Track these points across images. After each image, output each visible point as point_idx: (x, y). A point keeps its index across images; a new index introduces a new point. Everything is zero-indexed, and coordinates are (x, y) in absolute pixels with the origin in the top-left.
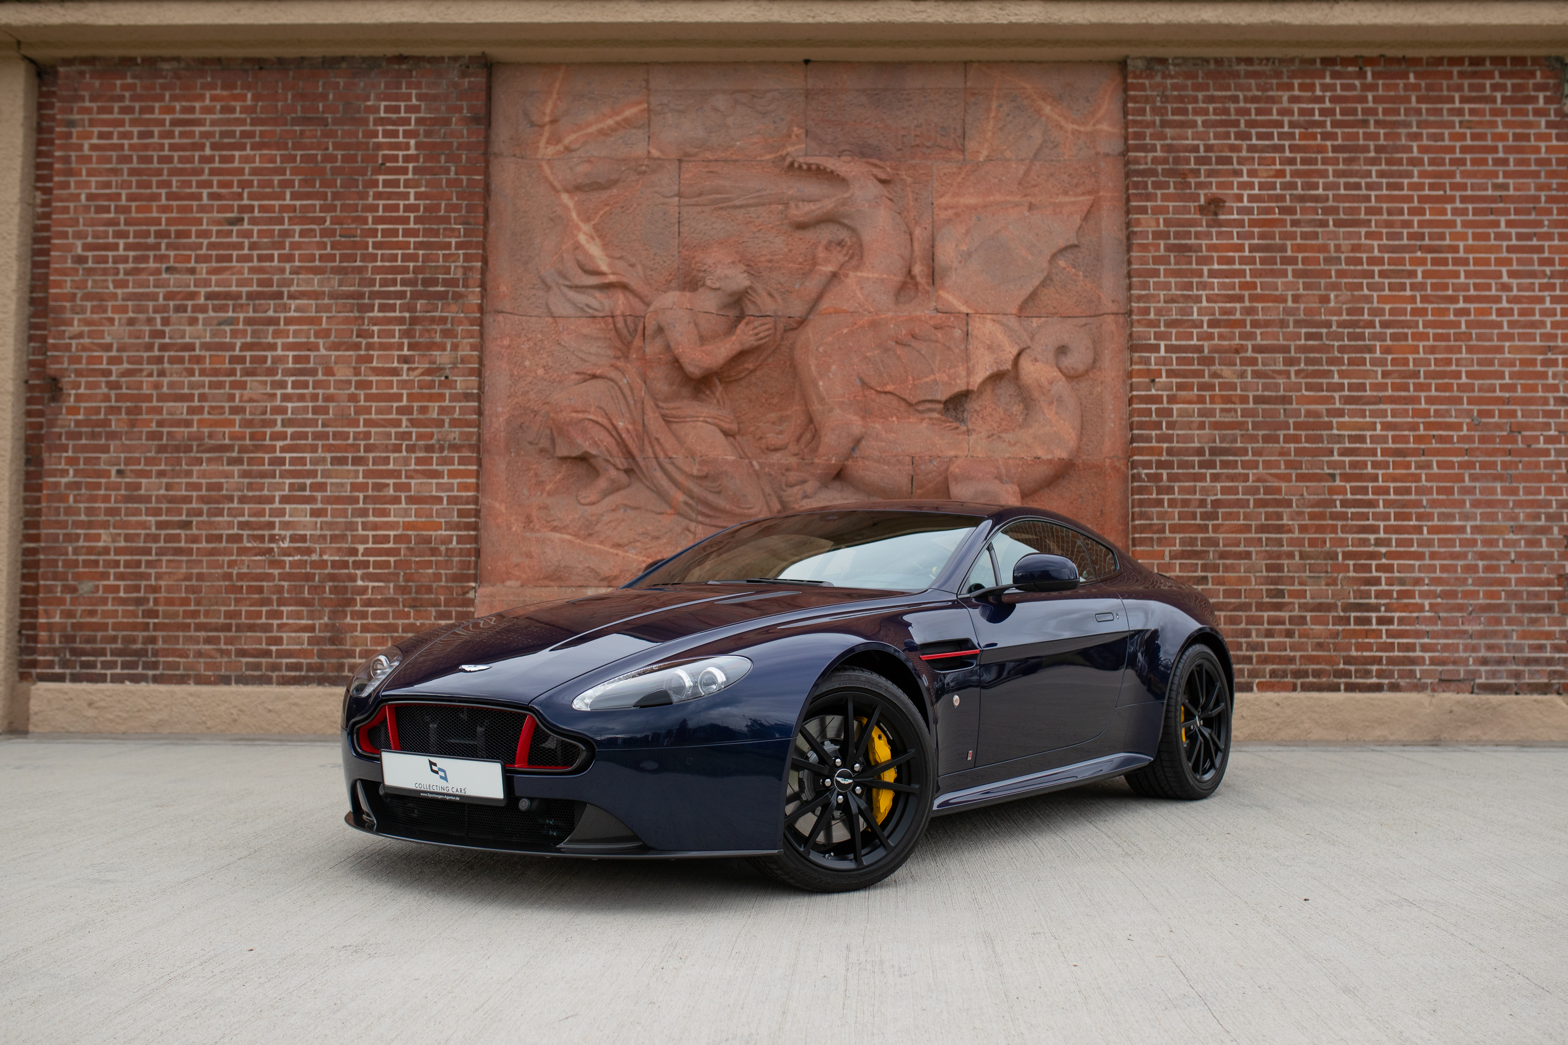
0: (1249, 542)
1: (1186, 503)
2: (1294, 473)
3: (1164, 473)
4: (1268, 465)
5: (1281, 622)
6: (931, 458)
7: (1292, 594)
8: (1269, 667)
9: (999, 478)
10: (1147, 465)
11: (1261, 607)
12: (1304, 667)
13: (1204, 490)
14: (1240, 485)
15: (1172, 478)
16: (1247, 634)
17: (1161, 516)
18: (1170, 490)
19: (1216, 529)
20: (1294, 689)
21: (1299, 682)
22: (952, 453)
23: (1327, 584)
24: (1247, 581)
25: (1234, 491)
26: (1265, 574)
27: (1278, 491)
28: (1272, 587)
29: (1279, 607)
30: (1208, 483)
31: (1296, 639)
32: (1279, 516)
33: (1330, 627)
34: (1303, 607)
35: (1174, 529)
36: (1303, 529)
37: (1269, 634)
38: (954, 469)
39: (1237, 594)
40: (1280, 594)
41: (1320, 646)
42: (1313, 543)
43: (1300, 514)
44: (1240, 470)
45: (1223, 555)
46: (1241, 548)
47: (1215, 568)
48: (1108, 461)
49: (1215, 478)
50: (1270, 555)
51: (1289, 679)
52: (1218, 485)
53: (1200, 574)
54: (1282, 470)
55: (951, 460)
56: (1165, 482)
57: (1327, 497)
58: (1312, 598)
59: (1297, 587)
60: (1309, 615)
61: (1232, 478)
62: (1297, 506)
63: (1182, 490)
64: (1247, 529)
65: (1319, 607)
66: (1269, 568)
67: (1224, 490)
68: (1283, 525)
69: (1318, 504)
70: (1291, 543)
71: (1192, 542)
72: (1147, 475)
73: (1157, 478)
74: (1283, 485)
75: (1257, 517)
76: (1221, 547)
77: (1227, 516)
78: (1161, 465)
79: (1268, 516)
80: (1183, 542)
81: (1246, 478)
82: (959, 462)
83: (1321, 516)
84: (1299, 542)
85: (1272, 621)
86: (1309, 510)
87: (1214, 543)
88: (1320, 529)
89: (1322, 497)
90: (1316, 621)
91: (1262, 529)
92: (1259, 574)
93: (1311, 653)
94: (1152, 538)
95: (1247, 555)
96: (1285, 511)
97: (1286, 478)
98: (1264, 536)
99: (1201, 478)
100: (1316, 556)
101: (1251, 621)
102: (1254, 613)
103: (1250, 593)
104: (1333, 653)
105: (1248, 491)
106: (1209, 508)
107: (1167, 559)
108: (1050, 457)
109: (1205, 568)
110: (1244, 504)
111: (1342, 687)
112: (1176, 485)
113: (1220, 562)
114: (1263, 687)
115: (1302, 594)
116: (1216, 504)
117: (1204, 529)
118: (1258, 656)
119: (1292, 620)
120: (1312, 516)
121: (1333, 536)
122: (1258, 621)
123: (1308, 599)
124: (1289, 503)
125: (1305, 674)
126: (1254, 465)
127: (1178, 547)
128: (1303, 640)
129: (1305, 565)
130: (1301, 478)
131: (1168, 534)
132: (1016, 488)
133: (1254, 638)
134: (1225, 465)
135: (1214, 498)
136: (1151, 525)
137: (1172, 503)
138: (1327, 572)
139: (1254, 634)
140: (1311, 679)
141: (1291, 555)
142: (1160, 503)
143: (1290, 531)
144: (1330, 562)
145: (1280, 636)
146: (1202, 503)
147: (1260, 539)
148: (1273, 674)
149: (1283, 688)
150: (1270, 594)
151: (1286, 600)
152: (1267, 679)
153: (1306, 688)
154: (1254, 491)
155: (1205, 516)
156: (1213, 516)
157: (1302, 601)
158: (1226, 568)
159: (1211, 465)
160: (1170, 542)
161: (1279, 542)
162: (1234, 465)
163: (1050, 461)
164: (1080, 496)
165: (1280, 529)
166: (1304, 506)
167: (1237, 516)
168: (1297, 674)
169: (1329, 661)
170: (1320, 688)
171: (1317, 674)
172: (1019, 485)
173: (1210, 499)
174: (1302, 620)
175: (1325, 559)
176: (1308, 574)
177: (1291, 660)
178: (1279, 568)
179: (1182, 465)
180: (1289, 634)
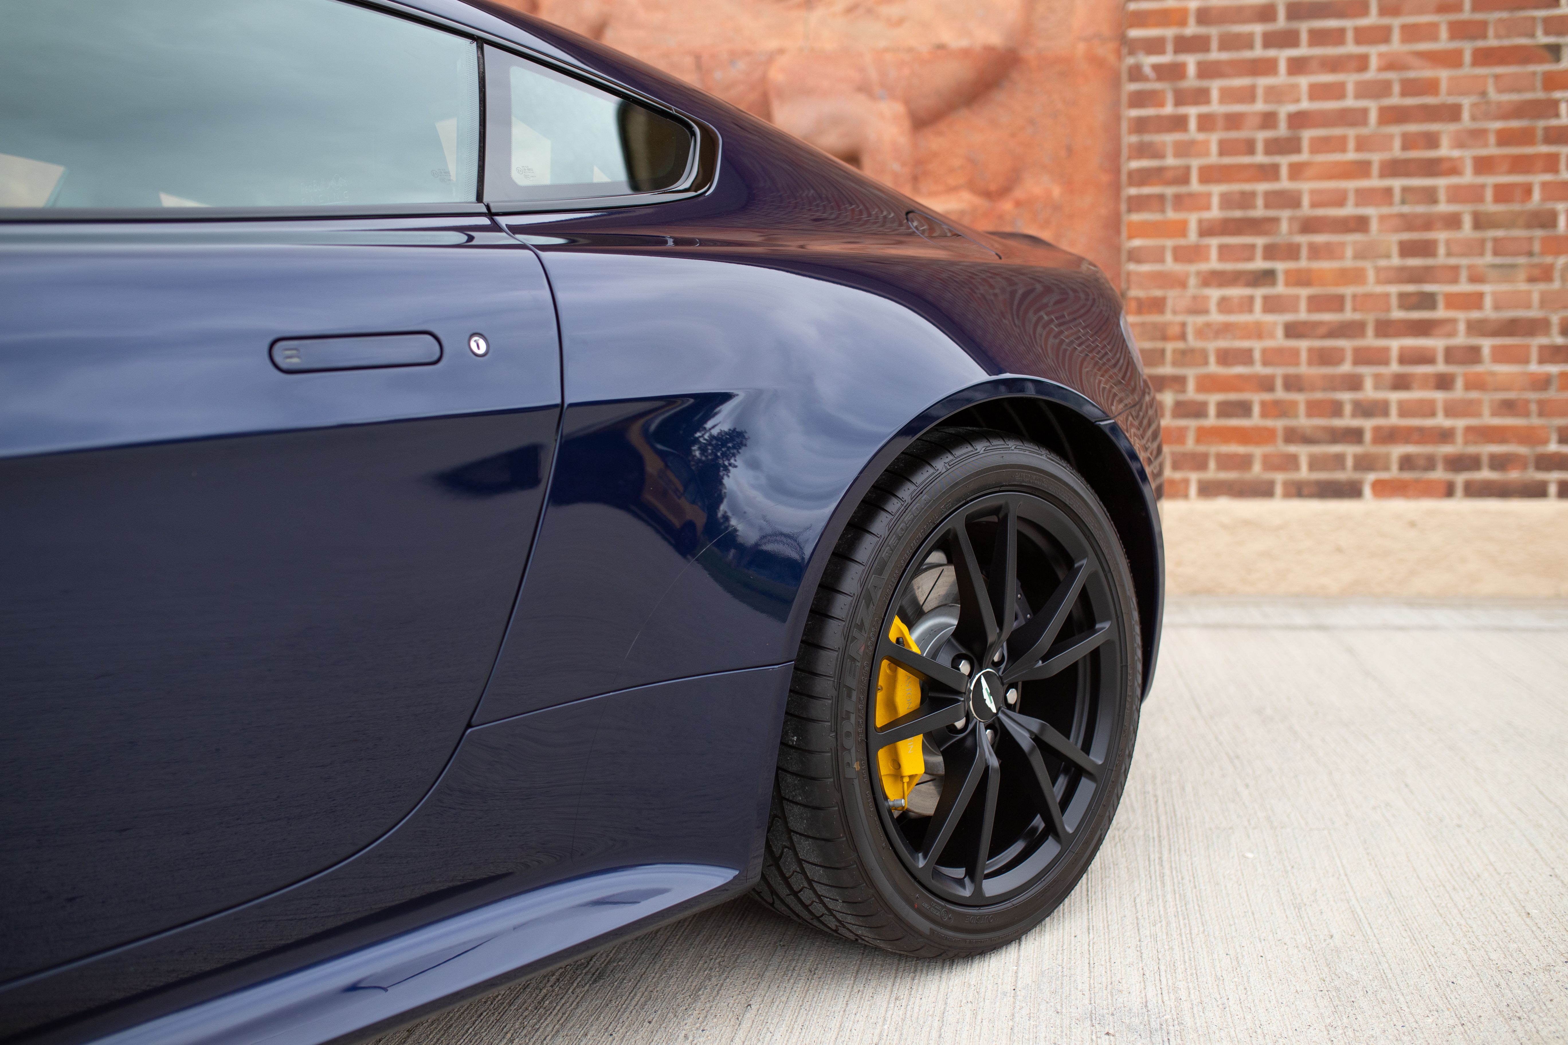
0: (1364, 197)
1: (1233, 121)
2: (1467, 48)
3: (1191, 61)
4: (1411, 33)
5: (1426, 358)
6: (734, 56)
7: (1454, 301)
8: (1397, 451)
9: (864, 88)
10: (1155, 46)
11: (1385, 328)
12: (1472, 450)
13: (1274, 94)
14: (1350, 79)
15: (1207, 71)
16: (1354, 383)
17: (1184, 149)
18: (1201, 96)
19: (1296, 171)
20: (1449, 491)
21: (1460, 479)
22: (772, 44)
23: (1532, 280)
24: (1356, 276)
25: (1336, 91)
26: (1396, 261)
27: (1432, 87)
28: (1410, 288)
29: (1423, 328)
30: (1281, 78)
31: (1459, 392)
32: (1432, 141)
33: (1534, 367)
34: (1476, 328)
35: (1208, 175)
36: (1483, 165)
37: (1401, 383)
38: (777, 75)
39: (1337, 303)
40: (1428, 301)
41: (1508, 407)
42: (1503, 194)
43: (1478, 135)
44: (1350, 48)
45: (1308, 226)
46: (1349, 210)
47: (1292, 252)
48: (1081, 48)
49: (1298, 66)
50: (1408, 223)
51: (1439, 474)
52: (1304, 82)
53: (1260, 264)
54: (1444, 43)
55: (771, 58)
56: (1191, 80)
57: (1540, 95)
58: (1497, 307)
59: (1464, 287)
60: (1487, 344)
61: (1333, 65)
62: (1473, 118)
63: (1228, 95)
64: (1362, 169)
65: (1511, 328)
66: (1407, 250)
67: (1316, 92)
68: (1438, 161)
69: (1519, 111)
70: (1457, 194)
71: (1246, 200)
72: (1156, 67)
73: (1174, 72)
74: (1444, 75)
75: (1385, 143)
76: (1306, 210)
77: (1321, 145)
78: (1184, 45)
79: (1408, 142)
80: (1227, 201)
81: (1362, 63)
82: (783, 61)
83: (1525, 137)
84: (1474, 194)
85: (1408, 358)
86: (1498, 125)
87: (1291, 200)
88: (1520, 164)
89: (1528, 96)
90: (1501, 355)
91: (1393, 168)
92: (1383, 263)
93: (1489, 420)
94: (1161, 198)
95: (1360, 224)
96: (1446, 130)
97: (1452, 59)
98: (1397, 183)
99: (1267, 67)
100: (1509, 222)
101: (1363, 357)
102: (1370, 341)
103: (1362, 302)
104: (1536, 421)
105: (1366, 91)
106: (1282, 130)
107: (1193, 236)
108: (964, 43)
109: (1271, 252)
110: (1356, 118)
111: (1553, 489)
112: (1215, 86)
113: (1303, 240)
114: (1383, 489)
115: (1475, 301)
116: (1298, 120)
117: (1270, 172)
118: (1377, 430)
119: (1451, 355)
120: (1505, 138)
121: (1548, 177)
122: (1379, 358)
123: (1488, 312)
124: (1453, 113)
125: (1474, 463)
126: (1382, 35)
127: (1215, 213)
128: (1474, 395)
129: (1483, 242)
130: (1484, 57)
131: (1195, 186)
132: (899, 108)
133: (1369, 392)
134: (1319, 38)
135: (1292, 108)
136: (1160, 170)
137: (1206, 123)
138: (1530, 254)
139: (1368, 384)
140: (1486, 474)
141: (1453, 222)
142: (1179, 123)
143: (1454, 169)
144: (1539, 233)
145: (1424, 386)
146: (1268, 120)
147: (1388, 191)
148: (1407, 463)
149: (1426, 490)
150: (1407, 302)
151: (1441, 313)
152: (1394, 473)
153: (1475, 491)
154: (1381, 89)
155: (1275, 147)
156: (1291, 146)
157: (1475, 315)
158: (1316, 252)
159: (1289, 39)
160: (1200, 202)
161: (1430, 195)
162: (1337, 38)
163: (965, 53)
164: (1032, 122)
165: (1432, 168)
166: (1488, 116)
167: (1340, 145)
168: (1457, 463)
169: (1528, 436)
170: (1503, 491)
171: (1499, 463)
172: (907, 102)
173: (1284, 110)
174: (1472, 355)
175: (1529, 226)
176: (1489, 258)
177: (1446, 436)
178: (1426, 249)
179: (1228, 43)
180: (1444, 382)
